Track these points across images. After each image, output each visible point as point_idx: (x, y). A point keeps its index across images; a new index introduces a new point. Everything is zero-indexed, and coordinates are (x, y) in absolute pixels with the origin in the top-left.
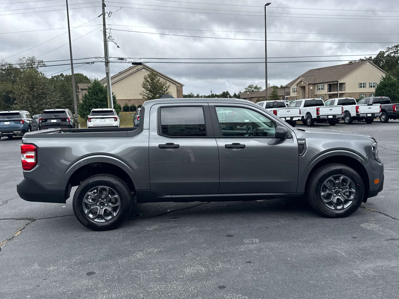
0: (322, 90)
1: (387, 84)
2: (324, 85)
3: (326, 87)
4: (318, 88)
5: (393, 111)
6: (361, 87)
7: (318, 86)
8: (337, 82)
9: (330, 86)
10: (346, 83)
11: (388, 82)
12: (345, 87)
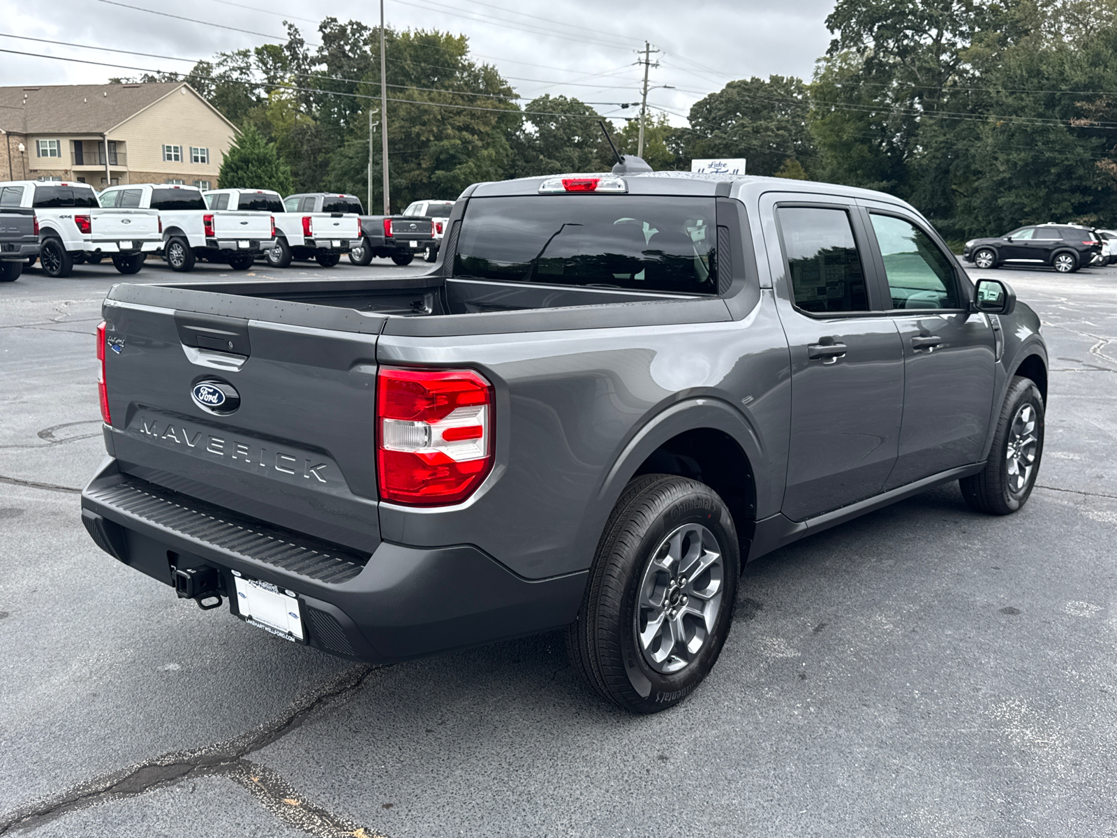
0: (53, 157)
1: (251, 157)
2: (58, 142)
3: (66, 146)
4: (41, 149)
5: (386, 236)
6: (169, 157)
7: (38, 142)
8: (102, 135)
9: (78, 145)
10: (127, 143)
11: (252, 153)
12: (125, 154)
